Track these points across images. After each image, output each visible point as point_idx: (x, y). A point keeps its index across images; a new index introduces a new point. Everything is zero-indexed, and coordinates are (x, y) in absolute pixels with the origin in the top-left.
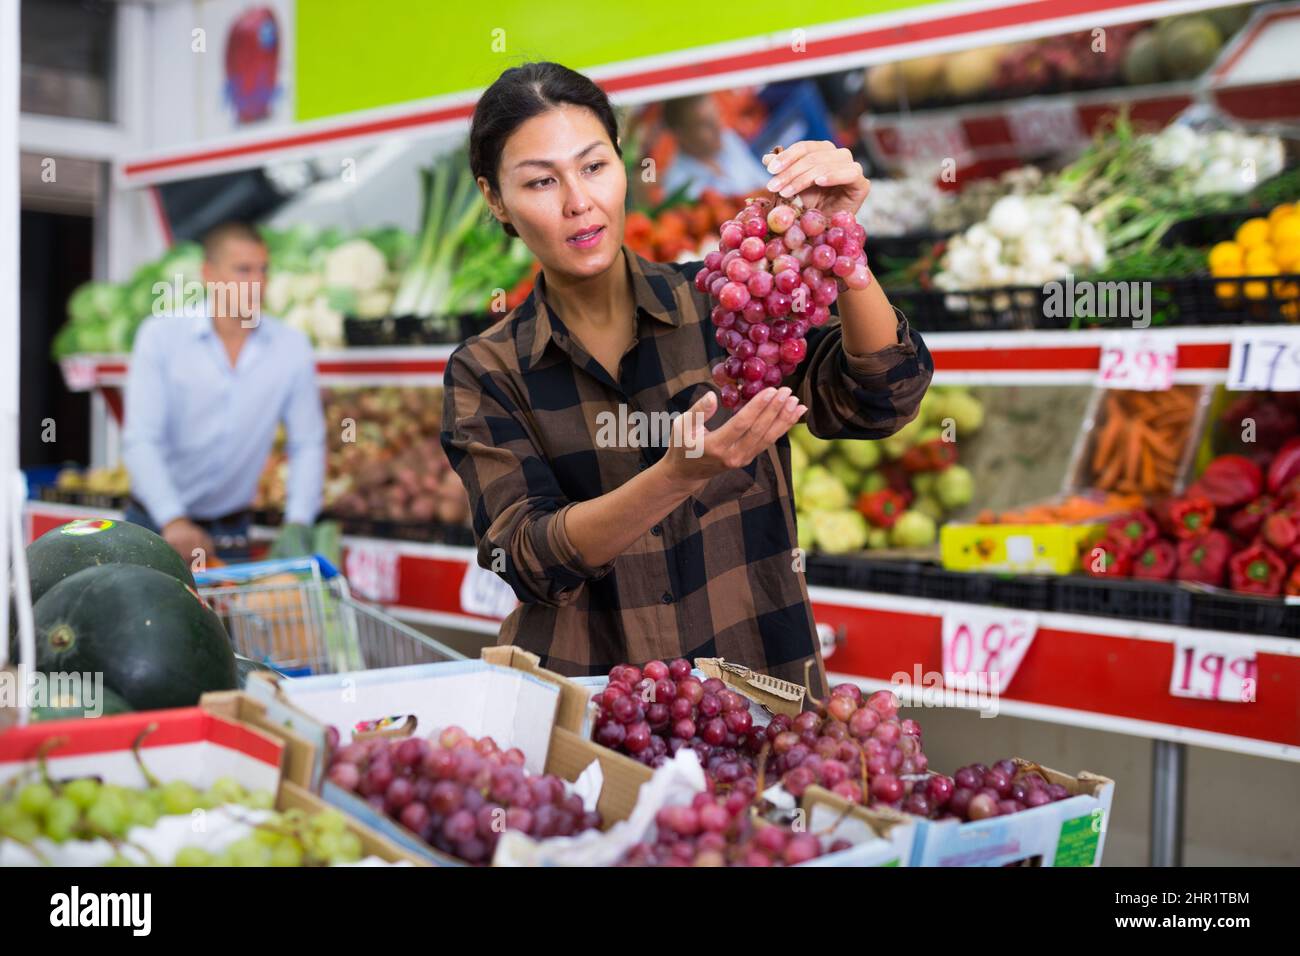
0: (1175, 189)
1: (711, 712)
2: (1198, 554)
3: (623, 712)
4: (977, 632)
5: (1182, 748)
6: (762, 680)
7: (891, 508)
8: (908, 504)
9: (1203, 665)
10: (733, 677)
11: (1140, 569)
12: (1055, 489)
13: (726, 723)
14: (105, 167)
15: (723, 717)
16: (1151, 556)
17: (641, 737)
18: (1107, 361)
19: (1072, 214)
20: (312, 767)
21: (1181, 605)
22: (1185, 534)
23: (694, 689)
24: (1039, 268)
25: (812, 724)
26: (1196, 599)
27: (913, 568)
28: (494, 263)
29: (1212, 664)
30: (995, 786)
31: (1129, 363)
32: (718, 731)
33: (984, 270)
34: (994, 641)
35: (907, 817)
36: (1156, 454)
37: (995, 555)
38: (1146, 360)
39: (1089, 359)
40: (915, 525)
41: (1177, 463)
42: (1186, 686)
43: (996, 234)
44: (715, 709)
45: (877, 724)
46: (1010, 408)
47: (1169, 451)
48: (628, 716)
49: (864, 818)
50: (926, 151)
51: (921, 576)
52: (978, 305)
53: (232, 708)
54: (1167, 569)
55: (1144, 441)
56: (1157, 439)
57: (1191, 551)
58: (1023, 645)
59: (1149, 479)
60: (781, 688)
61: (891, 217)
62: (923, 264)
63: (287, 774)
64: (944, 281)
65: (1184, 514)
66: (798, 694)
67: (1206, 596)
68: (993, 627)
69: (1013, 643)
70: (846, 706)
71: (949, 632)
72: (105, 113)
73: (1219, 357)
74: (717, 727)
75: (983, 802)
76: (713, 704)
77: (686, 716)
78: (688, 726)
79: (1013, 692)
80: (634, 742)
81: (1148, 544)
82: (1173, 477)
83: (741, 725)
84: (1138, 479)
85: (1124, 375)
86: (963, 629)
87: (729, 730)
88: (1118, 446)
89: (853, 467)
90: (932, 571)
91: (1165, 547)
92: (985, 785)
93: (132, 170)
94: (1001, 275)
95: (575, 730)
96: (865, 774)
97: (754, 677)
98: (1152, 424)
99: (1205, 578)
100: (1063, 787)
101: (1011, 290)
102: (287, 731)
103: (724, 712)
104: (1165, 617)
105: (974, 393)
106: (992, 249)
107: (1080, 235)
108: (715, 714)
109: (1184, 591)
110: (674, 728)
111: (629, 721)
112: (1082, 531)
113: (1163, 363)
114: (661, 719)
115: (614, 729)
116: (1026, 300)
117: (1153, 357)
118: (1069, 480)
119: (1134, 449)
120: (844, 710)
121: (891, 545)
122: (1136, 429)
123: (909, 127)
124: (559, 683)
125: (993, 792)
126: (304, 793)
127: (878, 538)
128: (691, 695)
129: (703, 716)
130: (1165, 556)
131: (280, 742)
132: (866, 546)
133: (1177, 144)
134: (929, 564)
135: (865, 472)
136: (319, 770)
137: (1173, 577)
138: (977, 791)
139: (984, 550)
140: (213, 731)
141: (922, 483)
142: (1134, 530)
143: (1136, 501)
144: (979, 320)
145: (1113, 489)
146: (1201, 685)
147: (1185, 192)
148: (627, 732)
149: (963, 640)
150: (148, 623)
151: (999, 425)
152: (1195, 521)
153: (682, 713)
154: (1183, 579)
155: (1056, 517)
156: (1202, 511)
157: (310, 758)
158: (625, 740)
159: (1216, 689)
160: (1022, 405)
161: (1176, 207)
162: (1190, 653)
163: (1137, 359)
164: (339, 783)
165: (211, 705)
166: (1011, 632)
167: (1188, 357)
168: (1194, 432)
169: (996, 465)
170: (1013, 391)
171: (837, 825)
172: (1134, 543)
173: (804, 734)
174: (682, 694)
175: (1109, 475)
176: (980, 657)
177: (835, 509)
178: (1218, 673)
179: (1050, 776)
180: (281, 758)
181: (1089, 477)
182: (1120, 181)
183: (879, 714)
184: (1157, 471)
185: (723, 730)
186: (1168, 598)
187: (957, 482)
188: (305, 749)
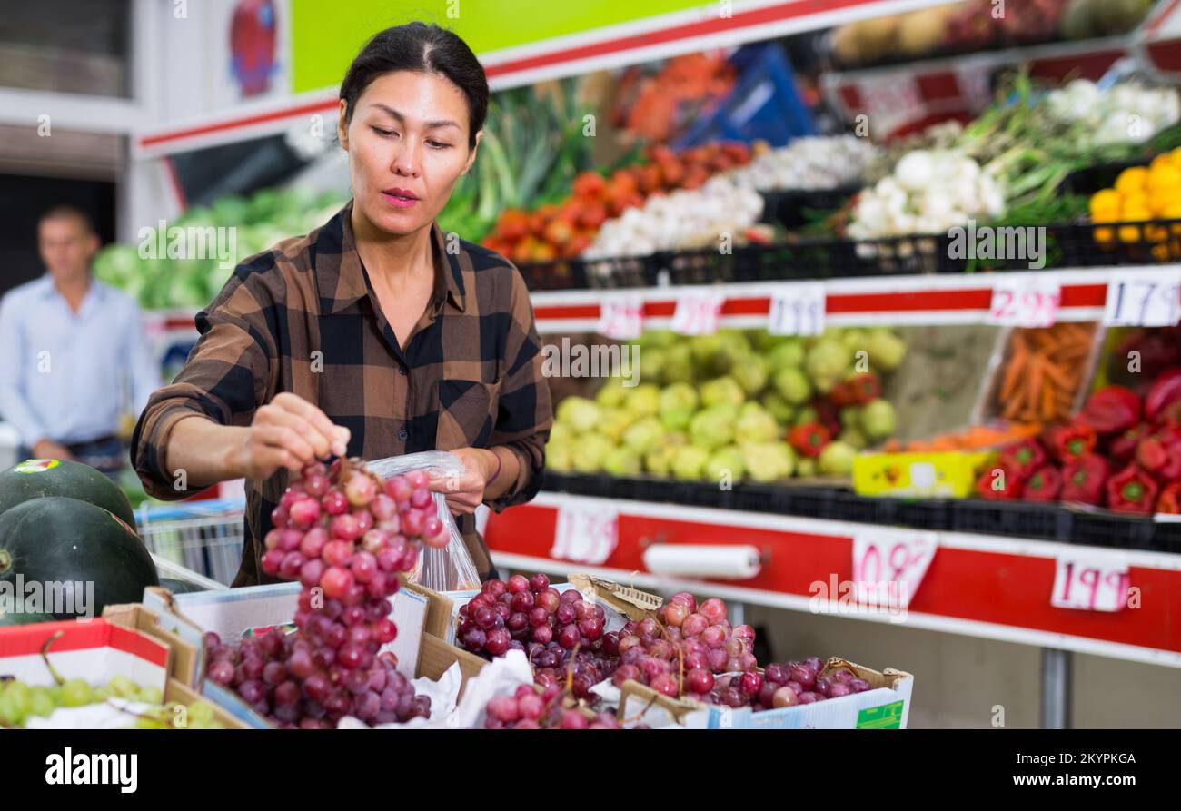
0: (1073, 141)
1: (565, 620)
2: (1079, 477)
3: (483, 619)
4: (884, 550)
5: (1068, 656)
6: (626, 592)
7: (818, 439)
8: (834, 436)
9: (1082, 579)
10: (603, 591)
11: (1029, 492)
12: (963, 419)
13: (579, 629)
14: (125, 140)
15: (577, 625)
16: (1039, 479)
17: (500, 642)
18: (998, 302)
19: (971, 168)
20: (193, 666)
21: (1066, 523)
22: (1068, 458)
23: (551, 599)
24: (939, 217)
25: (651, 629)
26: (1078, 518)
27: (829, 494)
28: (465, 221)
29: (1090, 577)
30: (798, 680)
31: (1017, 303)
32: (571, 636)
33: (890, 220)
34: (900, 558)
35: (703, 705)
36: (1055, 386)
37: (901, 480)
38: (1032, 300)
39: (981, 299)
40: (838, 454)
41: (1074, 393)
42: (1066, 597)
43: (902, 187)
44: (569, 616)
45: (706, 627)
46: (932, 347)
47: (1066, 383)
48: (488, 623)
49: (668, 707)
50: (882, 106)
51: (837, 501)
52: (886, 252)
53: (131, 618)
54: (1052, 490)
55: (1045, 375)
56: (1056, 372)
57: (1072, 474)
58: (925, 562)
59: (1049, 410)
60: (642, 599)
61: (825, 171)
62: (838, 216)
63: (173, 672)
64: (856, 231)
65: (1067, 441)
66: (656, 604)
67: (1085, 515)
68: (898, 547)
69: (916, 560)
70: (680, 613)
71: (859, 552)
72: (124, 90)
73: (1096, 296)
74: (571, 632)
75: (785, 693)
76: (568, 613)
77: (543, 623)
78: (545, 632)
79: (917, 604)
80: (494, 645)
81: (1036, 468)
82: (1070, 407)
83: (591, 630)
84: (1039, 409)
85: (1013, 314)
86: (872, 549)
87: (582, 635)
88: (1021, 380)
89: (787, 402)
90: (846, 497)
91: (1052, 471)
92: (791, 680)
93: (147, 142)
94: (904, 225)
95: (441, 635)
96: (682, 669)
97: (619, 590)
98: (1053, 358)
99: (1085, 499)
100: (866, 681)
101: (914, 238)
102: (174, 636)
103: (578, 618)
104: (1050, 534)
105: (897, 332)
106: (898, 199)
107: (978, 187)
108: (570, 621)
109: (1067, 511)
110: (533, 634)
111: (489, 628)
112: (979, 458)
113: (1048, 303)
114: (521, 626)
115: (477, 635)
116: (927, 247)
117: (1039, 298)
118: (977, 412)
119: (1035, 381)
120: (678, 616)
121: (819, 473)
122: (1038, 363)
123: (870, 84)
124: (427, 595)
125: (796, 685)
126: (187, 689)
127: (806, 467)
128: (547, 605)
129: (559, 624)
130: (1050, 480)
131: (166, 646)
132: (795, 474)
133: (1078, 100)
134: (843, 490)
135: (798, 407)
136: (200, 670)
137: (1057, 498)
138: (782, 683)
139: (891, 476)
140: (113, 638)
141: (849, 416)
142: (1024, 456)
143: (1034, 430)
144: (887, 266)
145: (1016, 419)
146: (1079, 597)
147: (1083, 144)
148: (488, 637)
149: (872, 560)
150: (75, 547)
151: (919, 361)
152: (1078, 447)
153: (538, 620)
154: (1066, 500)
155: (960, 445)
156: (1084, 437)
157: (192, 659)
158: (486, 644)
159: (1092, 599)
160: (941, 342)
161: (1074, 157)
162: (1070, 567)
163: (1025, 299)
164: (217, 680)
165: (112, 615)
166: (914, 551)
167: (1070, 296)
168: (1089, 367)
169: (917, 399)
170: (932, 330)
171: (643, 713)
172: (1024, 467)
173: (644, 637)
174: (540, 603)
175: (1013, 406)
176: (888, 573)
177: (765, 441)
178: (1095, 585)
179: (859, 673)
180: (167, 660)
181: (996, 407)
182: (1021, 134)
183: (708, 620)
184: (1056, 402)
185: (576, 635)
186: (1052, 517)
187: (880, 415)
188: (187, 651)
